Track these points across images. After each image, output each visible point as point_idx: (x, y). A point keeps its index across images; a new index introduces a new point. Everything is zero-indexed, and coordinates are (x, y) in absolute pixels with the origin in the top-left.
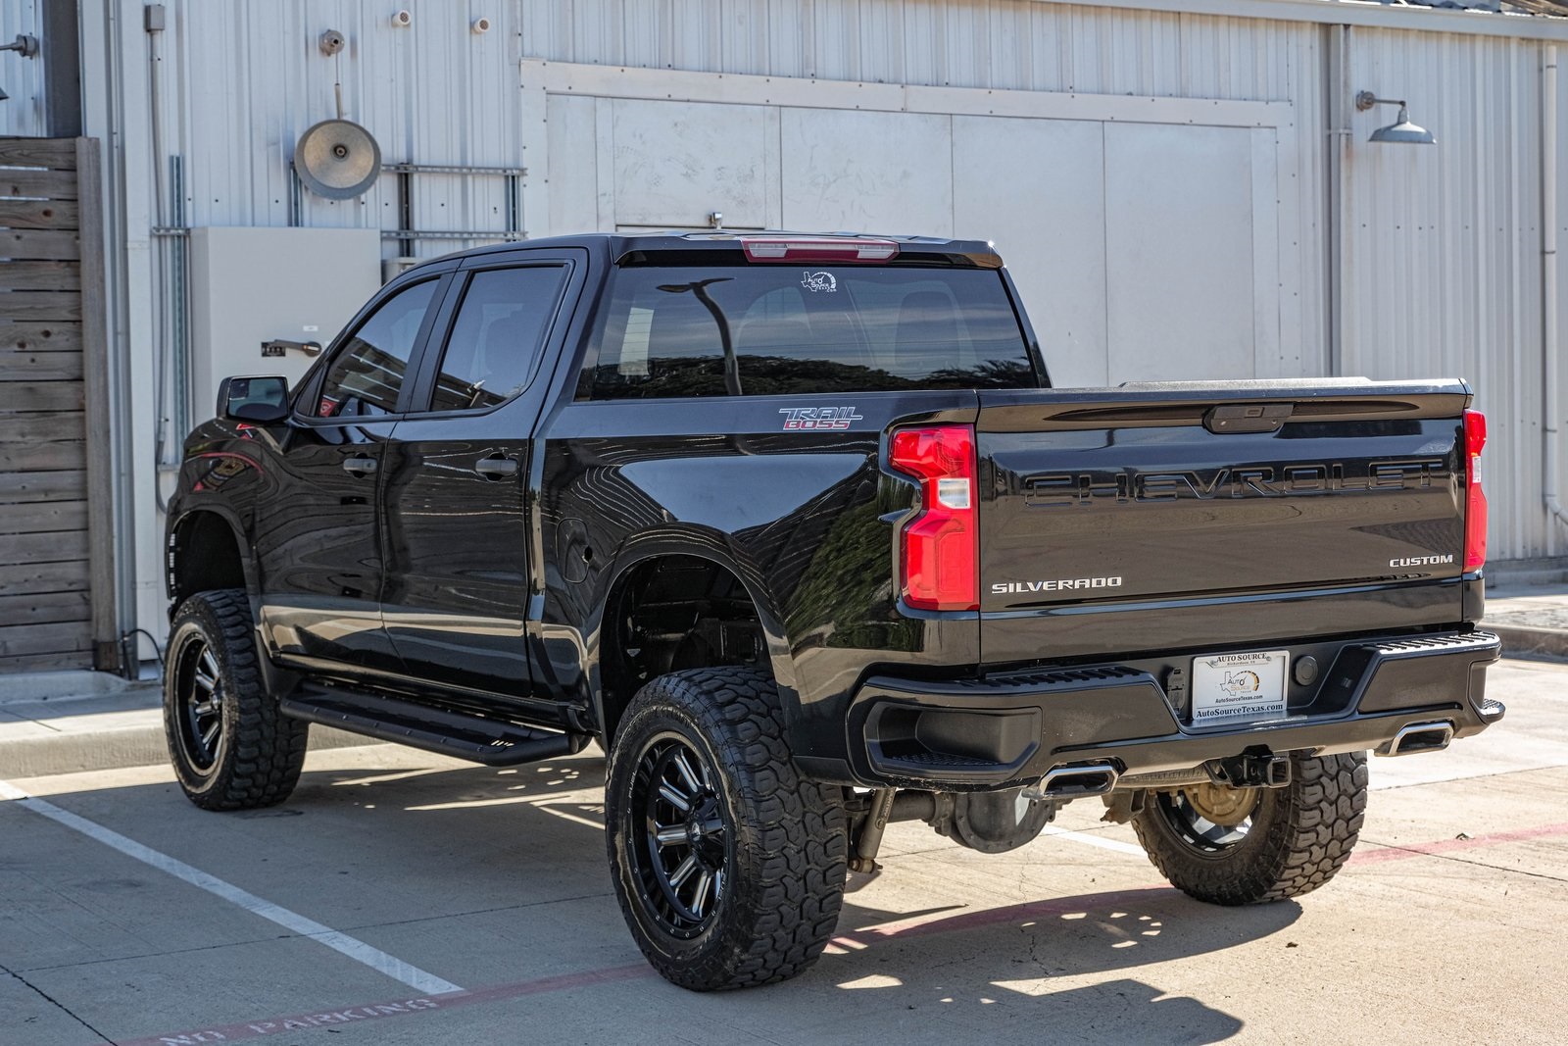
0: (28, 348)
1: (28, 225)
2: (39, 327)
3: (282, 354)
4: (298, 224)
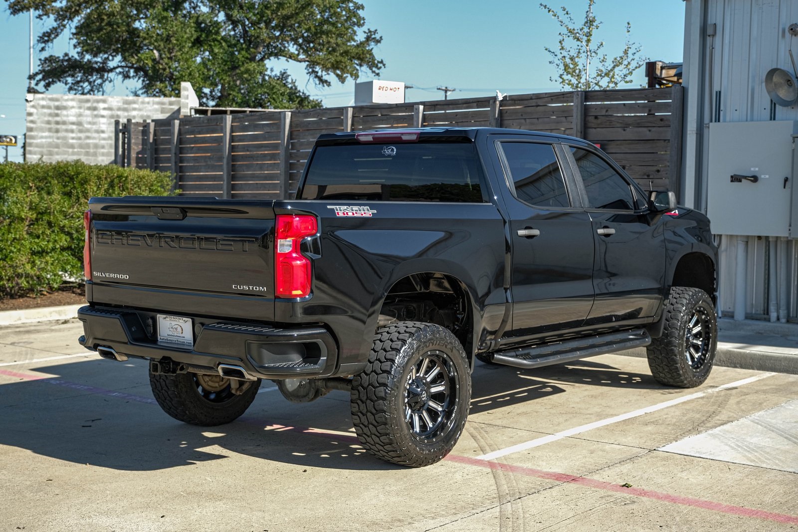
0: (651, 177)
1: (654, 125)
2: (655, 168)
3: (740, 181)
4: (774, 119)
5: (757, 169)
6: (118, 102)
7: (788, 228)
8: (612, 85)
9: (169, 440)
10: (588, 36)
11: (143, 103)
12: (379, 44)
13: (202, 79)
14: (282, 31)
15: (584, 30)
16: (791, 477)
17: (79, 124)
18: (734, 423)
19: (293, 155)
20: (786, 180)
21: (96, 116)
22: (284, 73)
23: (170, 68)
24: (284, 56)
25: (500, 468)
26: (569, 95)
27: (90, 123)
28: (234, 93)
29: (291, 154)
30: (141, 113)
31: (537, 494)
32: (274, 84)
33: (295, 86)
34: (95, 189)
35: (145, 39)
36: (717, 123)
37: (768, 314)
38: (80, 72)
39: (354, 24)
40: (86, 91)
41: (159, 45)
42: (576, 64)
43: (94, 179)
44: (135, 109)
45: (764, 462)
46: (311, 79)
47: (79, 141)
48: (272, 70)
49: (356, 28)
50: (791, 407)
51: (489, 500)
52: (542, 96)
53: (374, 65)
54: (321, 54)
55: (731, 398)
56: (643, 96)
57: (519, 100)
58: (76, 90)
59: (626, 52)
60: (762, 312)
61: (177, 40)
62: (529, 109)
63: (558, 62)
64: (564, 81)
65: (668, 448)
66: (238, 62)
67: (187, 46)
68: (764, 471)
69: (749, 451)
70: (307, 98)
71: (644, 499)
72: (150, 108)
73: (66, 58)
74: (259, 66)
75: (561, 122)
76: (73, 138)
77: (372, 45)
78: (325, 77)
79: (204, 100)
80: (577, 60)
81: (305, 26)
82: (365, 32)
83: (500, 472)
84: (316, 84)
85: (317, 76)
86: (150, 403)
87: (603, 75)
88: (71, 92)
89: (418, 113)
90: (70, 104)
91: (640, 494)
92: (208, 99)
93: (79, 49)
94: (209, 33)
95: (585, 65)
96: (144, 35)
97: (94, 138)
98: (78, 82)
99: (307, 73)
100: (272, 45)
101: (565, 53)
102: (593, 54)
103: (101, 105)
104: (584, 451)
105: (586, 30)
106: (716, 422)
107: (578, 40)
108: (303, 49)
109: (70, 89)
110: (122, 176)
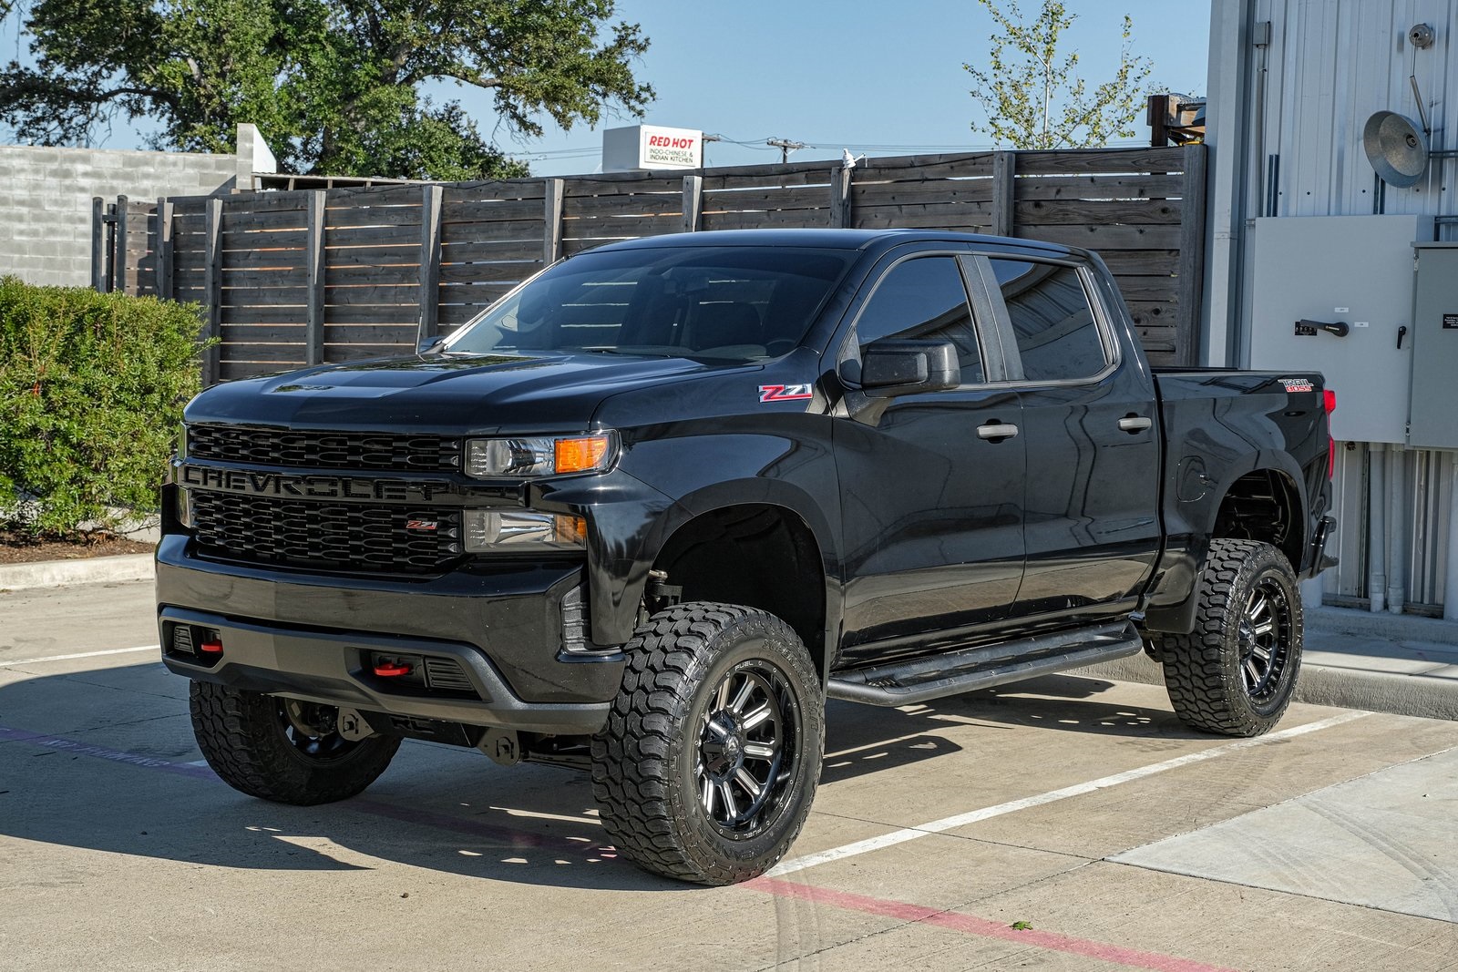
0: (1143, 323)
1: (1149, 220)
2: (1151, 306)
3: (1314, 333)
4: (1382, 212)
5: (1346, 310)
6: (113, 161)
7: (1405, 427)
8: (1094, 141)
9: (145, 833)
10: (1048, 43)
11: (163, 163)
12: (642, 53)
13: (285, 118)
14: (445, 25)
15: (1040, 30)
16: (1358, 914)
17: (35, 204)
18: (1270, 809)
19: (445, 272)
20: (1402, 332)
21: (69, 189)
22: (453, 108)
23: (220, 93)
24: (452, 74)
25: (791, 893)
26: (985, 159)
27: (56, 202)
28: (350, 147)
29: (442, 269)
30: (159, 184)
31: (854, 945)
32: (433, 130)
33: (474, 133)
34: (44, 334)
35: (172, 35)
36: (1272, 218)
37: (1366, 596)
38: (41, 99)
39: (592, 12)
40: (53, 138)
41: (200, 50)
42: (1023, 98)
43: (42, 315)
44: (147, 176)
45: (1310, 886)
46: (504, 122)
47: (35, 239)
48: (428, 102)
49: (595, 20)
50: (1387, 780)
51: (757, 954)
52: (933, 161)
53: (631, 94)
54: (526, 71)
55: (1274, 760)
56: (1129, 162)
57: (889, 168)
58: (32, 135)
59: (1123, 75)
60: (1355, 593)
61: (236, 40)
62: (907, 187)
63: (990, 93)
64: (998, 131)
65: (1129, 857)
66: (357, 86)
67: (254, 51)
68: (1308, 903)
69: (1286, 864)
70: (497, 158)
71: (1064, 955)
72: (178, 175)
73: (14, 71)
74: (399, 92)
75: (970, 213)
76: (21, 233)
77: (629, 52)
78: (530, 118)
79: (291, 160)
80: (1024, 89)
81: (492, 16)
82: (615, 29)
83: (791, 899)
84: (513, 131)
85: (514, 116)
86: (121, 761)
87: (1077, 119)
88: (23, 139)
89: (691, 191)
90: (16, 163)
91: (1057, 947)
92: (297, 158)
93: (42, 54)
94: (301, 27)
95: (1042, 100)
96: (171, 28)
97: (65, 233)
98: (38, 120)
99: (496, 109)
100: (428, 52)
101: (1003, 78)
102: (1058, 79)
103: (80, 168)
104: (964, 861)
105: (1044, 30)
106: (1235, 806)
107: (1029, 49)
108: (487, 60)
109: (22, 133)
110: (100, 309)
